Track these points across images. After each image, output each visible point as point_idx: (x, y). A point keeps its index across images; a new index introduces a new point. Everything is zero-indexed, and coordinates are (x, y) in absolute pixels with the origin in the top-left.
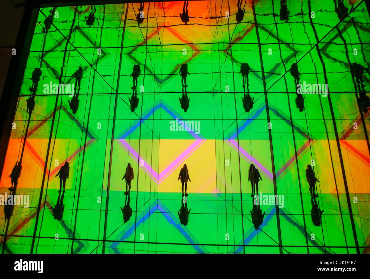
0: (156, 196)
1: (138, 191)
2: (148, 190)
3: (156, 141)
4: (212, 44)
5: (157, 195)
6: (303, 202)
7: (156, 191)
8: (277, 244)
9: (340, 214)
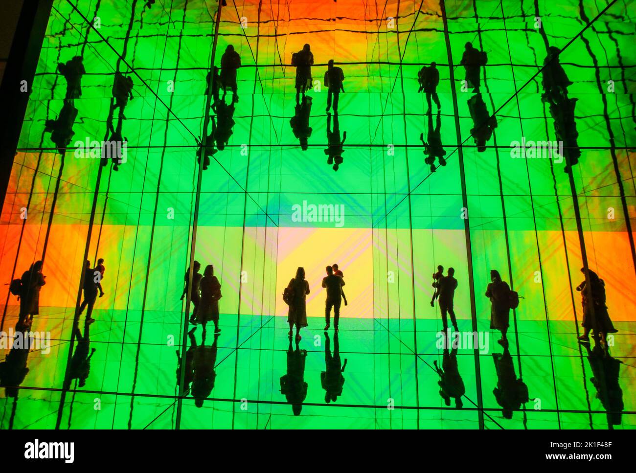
0: (271, 323)
1: (241, 313)
2: (258, 312)
3: (271, 230)
4: (369, 65)
5: (273, 320)
6: (518, 334)
7: (272, 314)
8: (474, 405)
9: (579, 355)
